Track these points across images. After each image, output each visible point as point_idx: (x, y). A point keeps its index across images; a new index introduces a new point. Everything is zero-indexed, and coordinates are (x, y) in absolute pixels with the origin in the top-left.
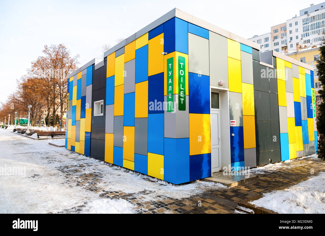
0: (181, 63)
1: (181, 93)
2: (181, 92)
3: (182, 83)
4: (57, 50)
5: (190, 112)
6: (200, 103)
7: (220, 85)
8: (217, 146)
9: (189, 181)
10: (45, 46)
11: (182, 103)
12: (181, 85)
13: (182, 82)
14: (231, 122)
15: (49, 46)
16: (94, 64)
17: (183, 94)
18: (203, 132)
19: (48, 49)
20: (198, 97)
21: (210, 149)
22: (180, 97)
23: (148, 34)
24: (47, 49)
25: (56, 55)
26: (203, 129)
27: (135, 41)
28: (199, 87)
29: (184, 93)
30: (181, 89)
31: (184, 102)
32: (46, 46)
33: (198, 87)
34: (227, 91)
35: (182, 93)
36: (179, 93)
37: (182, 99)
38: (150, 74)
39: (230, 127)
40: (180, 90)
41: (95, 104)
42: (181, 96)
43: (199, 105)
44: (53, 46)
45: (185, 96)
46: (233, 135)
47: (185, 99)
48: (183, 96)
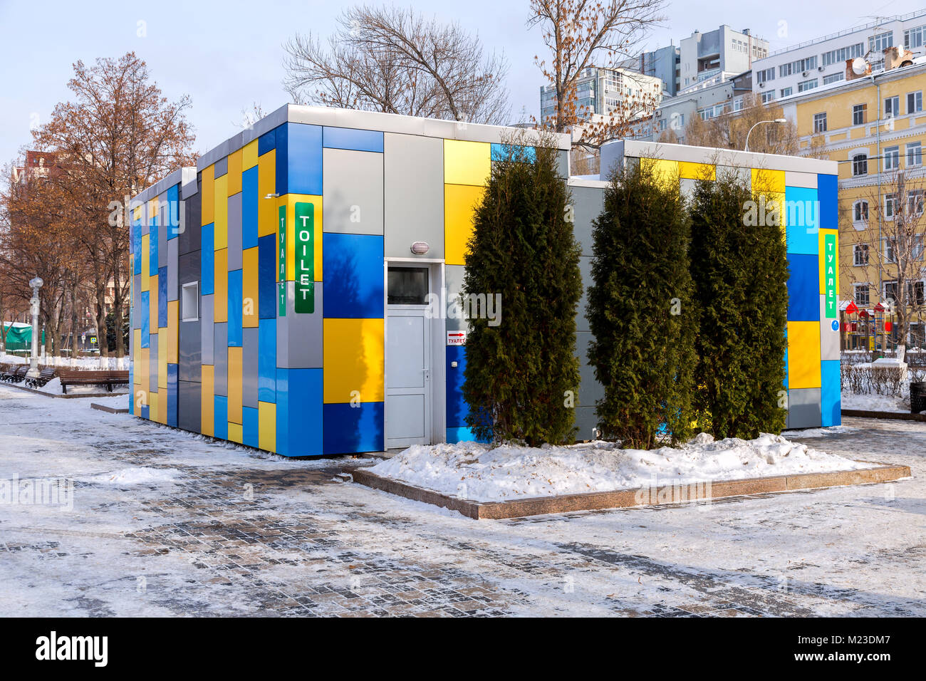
0: (301, 217)
1: (302, 278)
2: (302, 276)
3: (304, 258)
4: (119, 75)
5: (327, 315)
6: (356, 295)
7: (415, 252)
8: (421, 391)
9: (321, 453)
10: (76, 64)
11: (305, 298)
12: (302, 261)
13: (304, 254)
14: (450, 335)
15: (88, 64)
16: (181, 183)
17: (307, 280)
18: (361, 358)
19: (87, 75)
20: (350, 284)
21: (381, 394)
22: (298, 287)
23: (257, 142)
24: (81, 74)
25: (117, 94)
26: (363, 351)
27: (241, 151)
28: (353, 262)
29: (311, 278)
30: (303, 269)
31: (311, 296)
32: (80, 63)
33: (349, 260)
34: (438, 265)
35: (304, 277)
36: (298, 278)
37: (304, 291)
38: (261, 234)
39: (447, 346)
40: (299, 273)
41: (184, 292)
42: (302, 283)
43: (351, 301)
44: (103, 63)
45: (313, 284)
46: (455, 364)
47: (312, 290)
48: (308, 284)
